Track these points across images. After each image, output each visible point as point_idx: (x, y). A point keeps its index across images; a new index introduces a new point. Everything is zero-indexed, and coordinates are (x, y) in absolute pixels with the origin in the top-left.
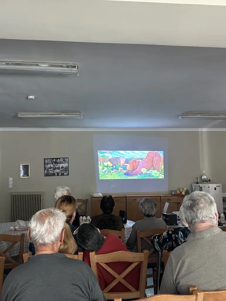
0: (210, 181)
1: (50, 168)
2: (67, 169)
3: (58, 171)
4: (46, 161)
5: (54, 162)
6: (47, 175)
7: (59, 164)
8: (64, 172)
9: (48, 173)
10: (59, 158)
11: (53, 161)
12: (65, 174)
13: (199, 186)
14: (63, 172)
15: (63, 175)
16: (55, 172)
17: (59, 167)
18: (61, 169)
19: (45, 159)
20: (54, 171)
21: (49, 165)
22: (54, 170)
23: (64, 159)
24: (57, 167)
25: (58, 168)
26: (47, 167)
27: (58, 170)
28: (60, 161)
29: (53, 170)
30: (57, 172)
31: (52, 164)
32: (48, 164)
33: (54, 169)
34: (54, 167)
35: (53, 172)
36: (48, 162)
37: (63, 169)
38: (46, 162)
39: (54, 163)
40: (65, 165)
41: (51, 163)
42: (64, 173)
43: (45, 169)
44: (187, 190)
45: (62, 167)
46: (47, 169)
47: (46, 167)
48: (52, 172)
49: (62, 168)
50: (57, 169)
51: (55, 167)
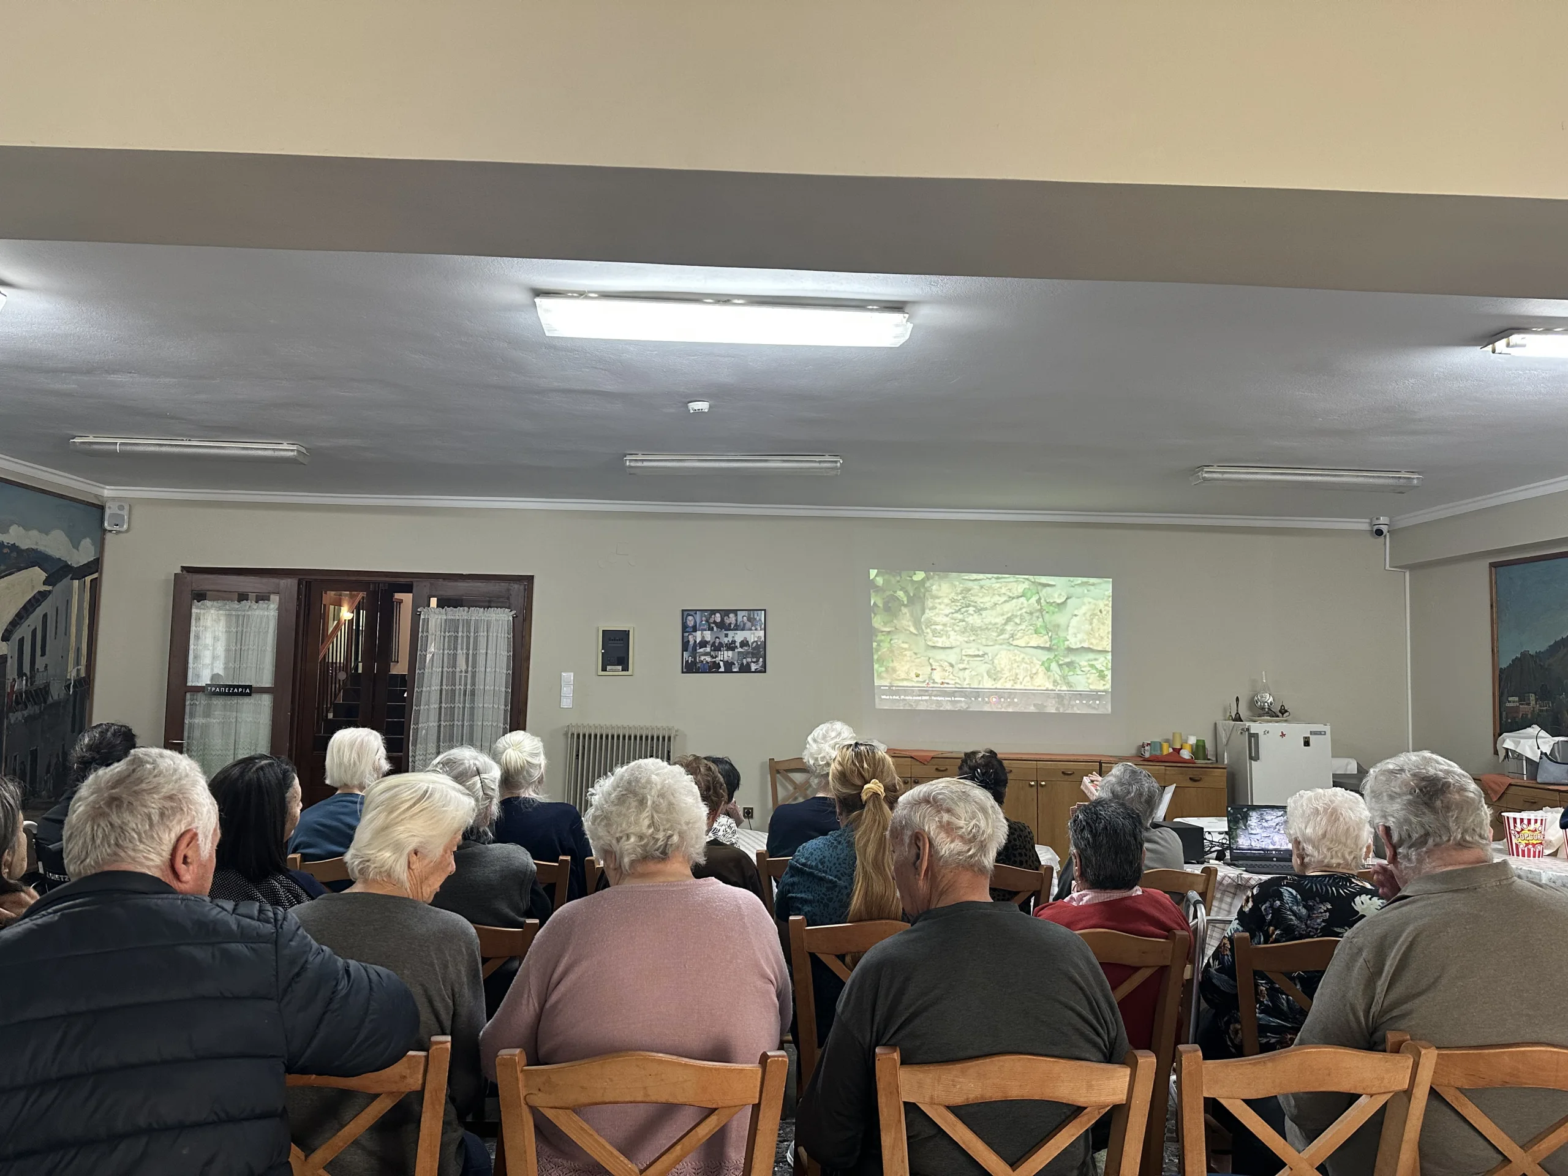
0: (1286, 711)
1: (704, 644)
2: (759, 651)
3: (728, 655)
4: (690, 618)
5: (715, 622)
6: (690, 668)
7: (732, 630)
8: (749, 660)
9: (694, 663)
10: (735, 612)
11: (712, 620)
12: (753, 667)
13: (1248, 730)
14: (745, 661)
15: (745, 669)
16: (717, 660)
17: (734, 642)
18: (740, 650)
19: (685, 613)
20: (716, 657)
21: (699, 633)
22: (714, 650)
23: (749, 615)
24: (726, 640)
25: (731, 647)
26: (692, 642)
27: (730, 653)
28: (736, 620)
29: (712, 653)
30: (726, 658)
31: (711, 629)
32: (695, 629)
33: (717, 648)
34: (714, 642)
35: (712, 657)
36: (695, 622)
37: (746, 648)
38: (690, 621)
39: (715, 628)
40: (754, 636)
41: (706, 627)
42: (748, 664)
43: (685, 646)
44: (1201, 744)
45: (744, 644)
46: (690, 649)
47: (689, 641)
48: (708, 659)
49: (741, 647)
50: (727, 650)
51: (720, 642)
